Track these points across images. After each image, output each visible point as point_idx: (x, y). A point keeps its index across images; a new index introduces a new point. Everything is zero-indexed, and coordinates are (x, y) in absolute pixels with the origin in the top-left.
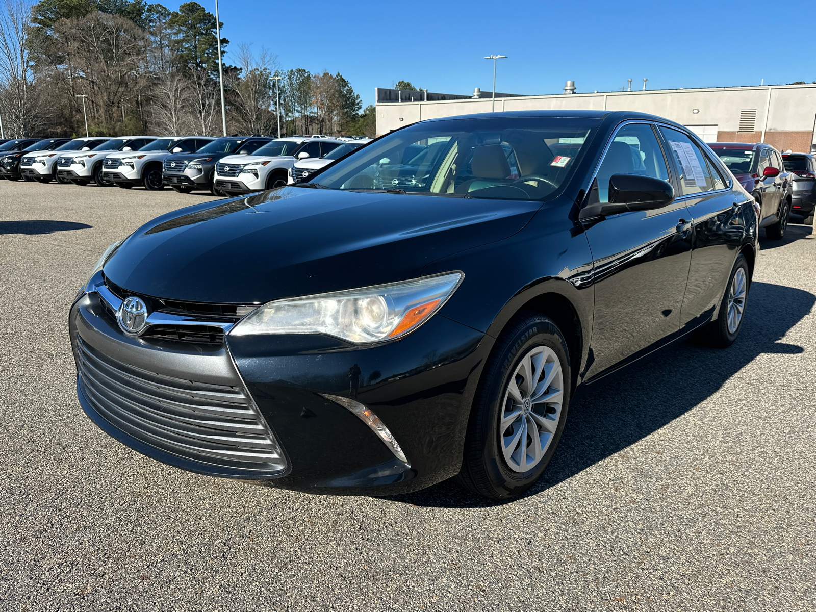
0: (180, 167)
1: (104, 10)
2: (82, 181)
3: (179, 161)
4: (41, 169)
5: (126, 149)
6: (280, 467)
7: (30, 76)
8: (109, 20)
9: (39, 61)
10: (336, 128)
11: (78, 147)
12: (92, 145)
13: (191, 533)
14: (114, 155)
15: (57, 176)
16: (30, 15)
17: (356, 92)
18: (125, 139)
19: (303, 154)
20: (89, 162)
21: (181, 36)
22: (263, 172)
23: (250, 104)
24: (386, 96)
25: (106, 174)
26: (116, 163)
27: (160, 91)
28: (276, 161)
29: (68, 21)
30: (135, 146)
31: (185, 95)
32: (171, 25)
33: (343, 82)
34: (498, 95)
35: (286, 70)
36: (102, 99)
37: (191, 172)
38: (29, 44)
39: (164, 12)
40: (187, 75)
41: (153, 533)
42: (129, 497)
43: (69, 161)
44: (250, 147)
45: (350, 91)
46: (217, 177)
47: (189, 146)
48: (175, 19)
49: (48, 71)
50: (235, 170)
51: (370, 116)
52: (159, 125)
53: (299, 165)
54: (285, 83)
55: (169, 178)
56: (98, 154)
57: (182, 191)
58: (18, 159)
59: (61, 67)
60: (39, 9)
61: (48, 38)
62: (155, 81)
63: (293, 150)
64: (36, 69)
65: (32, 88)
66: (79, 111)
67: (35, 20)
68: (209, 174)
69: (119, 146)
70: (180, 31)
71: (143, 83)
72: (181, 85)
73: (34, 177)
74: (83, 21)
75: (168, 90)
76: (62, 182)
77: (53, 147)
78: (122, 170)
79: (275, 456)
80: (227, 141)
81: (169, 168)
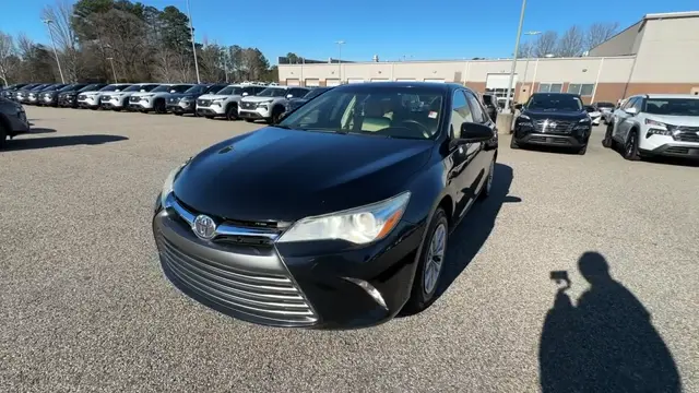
0: (176, 101)
1: (119, 9)
2: (117, 109)
3: (175, 98)
4: (91, 102)
5: (143, 91)
6: (314, 320)
7: (77, 46)
8: (123, 15)
9: (81, 38)
10: (256, 77)
11: (113, 89)
12: (121, 88)
13: (245, 361)
14: (135, 94)
15: (101, 106)
16: (72, 9)
17: (267, 58)
18: (141, 85)
19: (245, 94)
20: (121, 98)
21: (166, 25)
22: (224, 103)
23: (209, 65)
24: (283, 61)
25: (132, 105)
26: (137, 99)
27: (156, 56)
28: (231, 98)
29: (97, 15)
30: (147, 89)
31: (172, 59)
32: (160, 19)
33: (259, 53)
34: (342, 62)
35: (228, 46)
36: (122, 60)
37: (182, 104)
38: (74, 27)
39: (156, 12)
40: (171, 47)
41: (221, 364)
42: (198, 337)
43: (108, 98)
44: (215, 90)
45: (263, 58)
46: (197, 107)
47: (181, 89)
48: (162, 16)
49: (88, 44)
50: (208, 103)
51: (275, 71)
52: (158, 76)
53: (244, 100)
54: (228, 53)
55: (170, 107)
56: (127, 94)
57: (177, 114)
58: (75, 97)
59: (95, 41)
60: (77, 6)
61: (85, 24)
62: (153, 51)
63: (239, 91)
64: (80, 41)
65: (78, 54)
66: (110, 67)
67: (76, 13)
68: (193, 105)
69: (138, 89)
70: (165, 22)
71: (146, 51)
72: (169, 54)
73: (86, 107)
74: (105, 15)
75: (161, 56)
76: (105, 109)
77: (97, 89)
78: (141, 103)
79: (310, 313)
80: (200, 87)
81: (169, 102)
